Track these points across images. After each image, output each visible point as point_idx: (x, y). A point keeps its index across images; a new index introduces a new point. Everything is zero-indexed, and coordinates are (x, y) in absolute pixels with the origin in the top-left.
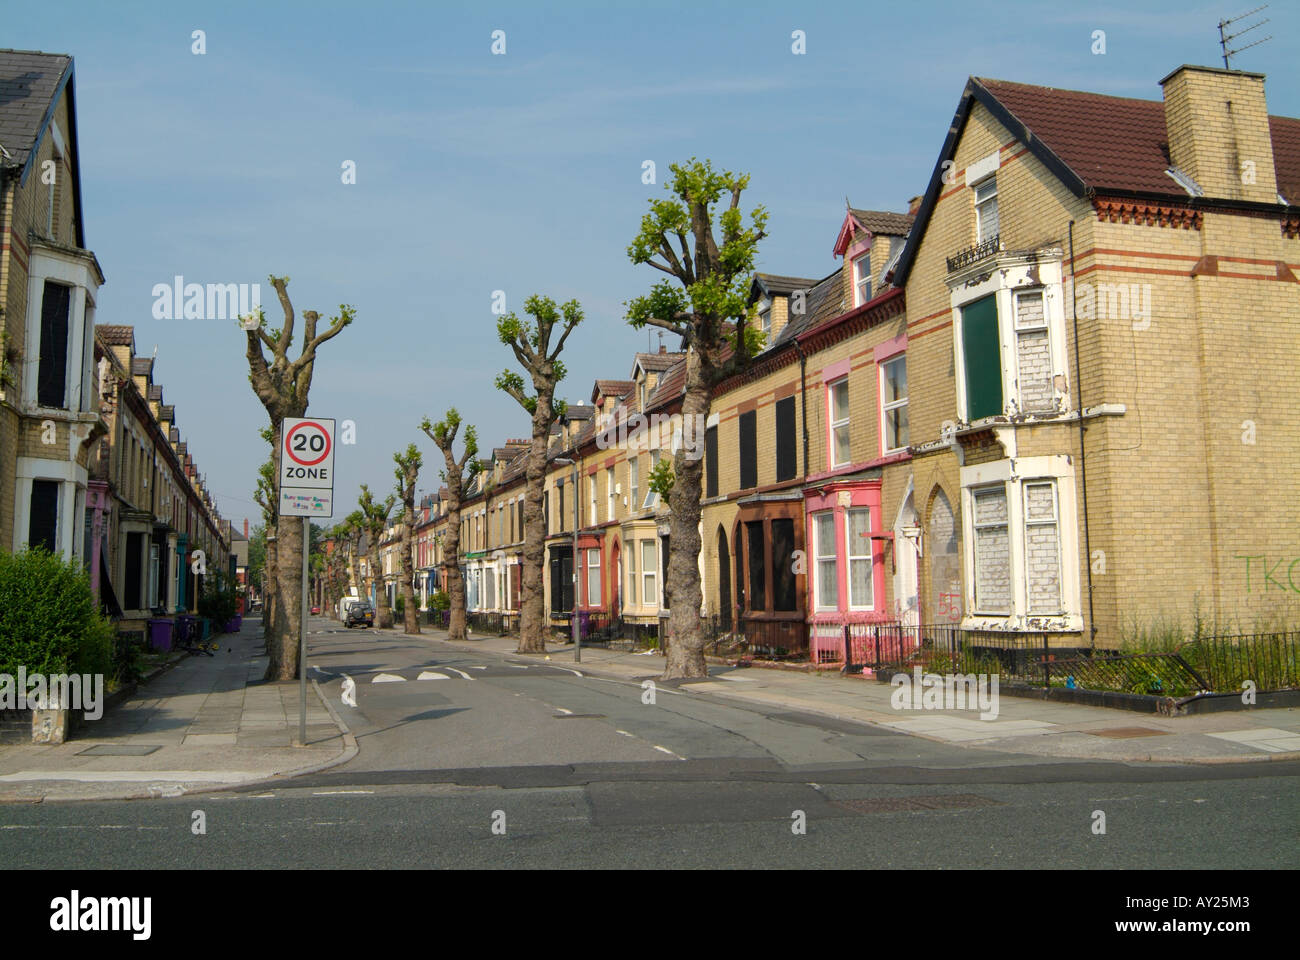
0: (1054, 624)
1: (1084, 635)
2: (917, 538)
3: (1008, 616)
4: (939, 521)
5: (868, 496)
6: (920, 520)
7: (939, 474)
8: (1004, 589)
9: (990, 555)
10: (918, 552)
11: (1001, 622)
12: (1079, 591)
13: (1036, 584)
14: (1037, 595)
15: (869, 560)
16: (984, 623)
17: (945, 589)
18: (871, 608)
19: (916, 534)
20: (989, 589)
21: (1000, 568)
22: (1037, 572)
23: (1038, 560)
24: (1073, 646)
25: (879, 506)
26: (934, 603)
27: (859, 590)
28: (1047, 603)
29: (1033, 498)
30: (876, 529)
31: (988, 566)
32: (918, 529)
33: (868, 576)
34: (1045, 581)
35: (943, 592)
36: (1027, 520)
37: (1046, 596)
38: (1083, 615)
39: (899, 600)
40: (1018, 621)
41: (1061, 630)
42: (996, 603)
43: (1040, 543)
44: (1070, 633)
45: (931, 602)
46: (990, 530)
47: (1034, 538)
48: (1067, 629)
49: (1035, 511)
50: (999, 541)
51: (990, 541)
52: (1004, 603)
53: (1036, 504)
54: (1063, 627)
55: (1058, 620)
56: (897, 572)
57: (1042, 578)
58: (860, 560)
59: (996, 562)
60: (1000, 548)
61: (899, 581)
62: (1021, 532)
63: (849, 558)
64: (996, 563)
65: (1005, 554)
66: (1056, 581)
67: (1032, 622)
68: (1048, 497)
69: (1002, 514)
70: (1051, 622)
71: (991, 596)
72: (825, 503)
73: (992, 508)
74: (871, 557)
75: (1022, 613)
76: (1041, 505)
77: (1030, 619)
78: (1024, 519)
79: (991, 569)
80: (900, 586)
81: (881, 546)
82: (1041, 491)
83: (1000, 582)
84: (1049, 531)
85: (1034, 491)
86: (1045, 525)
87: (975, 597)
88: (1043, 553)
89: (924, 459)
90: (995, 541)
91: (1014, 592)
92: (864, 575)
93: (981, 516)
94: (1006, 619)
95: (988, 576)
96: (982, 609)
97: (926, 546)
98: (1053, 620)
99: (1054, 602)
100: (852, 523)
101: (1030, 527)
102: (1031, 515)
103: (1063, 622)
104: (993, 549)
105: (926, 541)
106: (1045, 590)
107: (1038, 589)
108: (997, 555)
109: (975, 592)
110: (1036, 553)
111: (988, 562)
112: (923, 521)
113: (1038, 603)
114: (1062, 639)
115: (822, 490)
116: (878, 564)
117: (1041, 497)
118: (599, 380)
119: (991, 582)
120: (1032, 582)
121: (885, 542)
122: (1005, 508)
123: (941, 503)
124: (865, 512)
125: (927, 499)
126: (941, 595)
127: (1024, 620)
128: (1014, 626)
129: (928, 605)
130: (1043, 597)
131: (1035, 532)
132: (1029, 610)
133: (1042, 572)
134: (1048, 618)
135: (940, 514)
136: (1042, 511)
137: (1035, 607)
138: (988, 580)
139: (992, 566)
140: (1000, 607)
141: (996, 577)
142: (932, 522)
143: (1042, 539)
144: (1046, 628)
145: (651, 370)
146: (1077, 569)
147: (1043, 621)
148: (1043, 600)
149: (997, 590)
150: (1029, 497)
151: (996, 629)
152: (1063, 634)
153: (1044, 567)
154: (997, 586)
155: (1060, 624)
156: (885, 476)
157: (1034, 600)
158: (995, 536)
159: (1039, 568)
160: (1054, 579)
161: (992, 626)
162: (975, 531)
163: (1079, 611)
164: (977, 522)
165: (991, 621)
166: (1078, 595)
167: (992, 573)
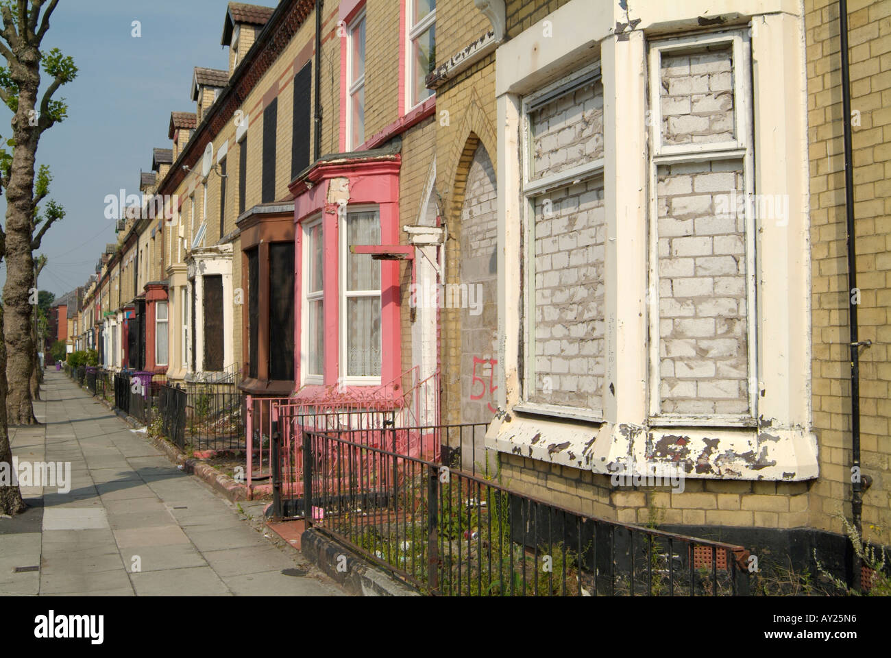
0: (730, 455)
1: (821, 489)
2: (438, 248)
3: (597, 425)
4: (477, 211)
5: (377, 187)
6: (443, 214)
7: (476, 111)
8: (590, 348)
9: (561, 261)
10: (438, 276)
11: (577, 438)
12: (806, 359)
13: (677, 334)
14: (682, 370)
15: (377, 297)
16: (536, 439)
17: (483, 350)
18: (376, 380)
19: (434, 239)
20: (553, 347)
21: (582, 293)
22: (682, 301)
23: (685, 267)
24: (785, 523)
25: (395, 203)
26: (464, 376)
27: (360, 349)
28: (707, 390)
29: (677, 88)
30: (389, 242)
31: (554, 290)
32: (439, 231)
33: (376, 327)
34: (704, 327)
35: (478, 354)
36: (657, 148)
37: (707, 369)
38: (816, 431)
39: (418, 368)
40: (623, 442)
41: (751, 475)
42: (570, 384)
43: (694, 216)
44: (778, 483)
45: (458, 373)
46: (563, 192)
47: (675, 202)
48: (769, 474)
49: (679, 126)
50: (582, 220)
51: (560, 226)
52: (588, 385)
53: (684, 106)
54: (758, 466)
55: (742, 443)
56: (417, 319)
57: (696, 317)
58: (364, 298)
59: (572, 276)
60: (584, 239)
61: (420, 335)
62: (639, 182)
63: (345, 293)
64: (572, 280)
65: (593, 254)
66: (738, 328)
67: (663, 448)
68: (720, 84)
69: (590, 147)
70: (722, 448)
71: (559, 365)
72: (313, 203)
73: (569, 136)
74: (378, 292)
75: (637, 421)
76: (698, 108)
77: (658, 436)
78: (648, 148)
79: (561, 297)
80: (420, 342)
81: (396, 272)
82: (700, 67)
83: (579, 331)
84: (723, 179)
85: (680, 69)
86: (711, 164)
87: (521, 366)
88: (699, 246)
89: (454, 91)
90: (572, 221)
91: (613, 359)
92: (369, 324)
93: (542, 164)
94: (591, 433)
95: (553, 314)
96: (538, 398)
97: (452, 263)
98: (727, 441)
99: (731, 388)
100: (353, 234)
101: (666, 169)
102: (669, 137)
103: (757, 450)
104: (566, 243)
105: (452, 254)
106: (702, 353)
107: (683, 348)
108: (575, 260)
109: (521, 356)
110: (682, 246)
111: (553, 279)
112: (449, 213)
113: (684, 389)
114: (751, 501)
115: (308, 180)
116: (391, 305)
117: (700, 85)
118: (175, 111)
119: (559, 331)
120: (668, 329)
121: (404, 265)
122: (597, 129)
123: (482, 174)
124: (371, 216)
125: (455, 169)
126: (476, 360)
127: (640, 441)
128: (611, 458)
129: (452, 380)
130: (697, 373)
131: (680, 184)
132: (655, 409)
133: (697, 301)
134: (712, 436)
135: (478, 197)
136: (702, 124)
137: (673, 400)
138: (553, 324)
139: (561, 287)
140: (579, 397)
141: (570, 316)
142: (465, 215)
143: (701, 203)
144: (707, 468)
145: (207, 85)
146: (805, 291)
147: (696, 443)
148: (697, 380)
149: (572, 349)
150: (666, 86)
151: (561, 458)
152: (754, 486)
153: (702, 287)
154: (571, 341)
155: (748, 457)
156: (405, 149)
157: (670, 381)
158: (571, 210)
159: (687, 288)
160: (730, 320)
161: (553, 449)
162: (526, 200)
163: (806, 418)
164: (531, 179)
165: (554, 433)
166: (806, 372)
167: (562, 307)
